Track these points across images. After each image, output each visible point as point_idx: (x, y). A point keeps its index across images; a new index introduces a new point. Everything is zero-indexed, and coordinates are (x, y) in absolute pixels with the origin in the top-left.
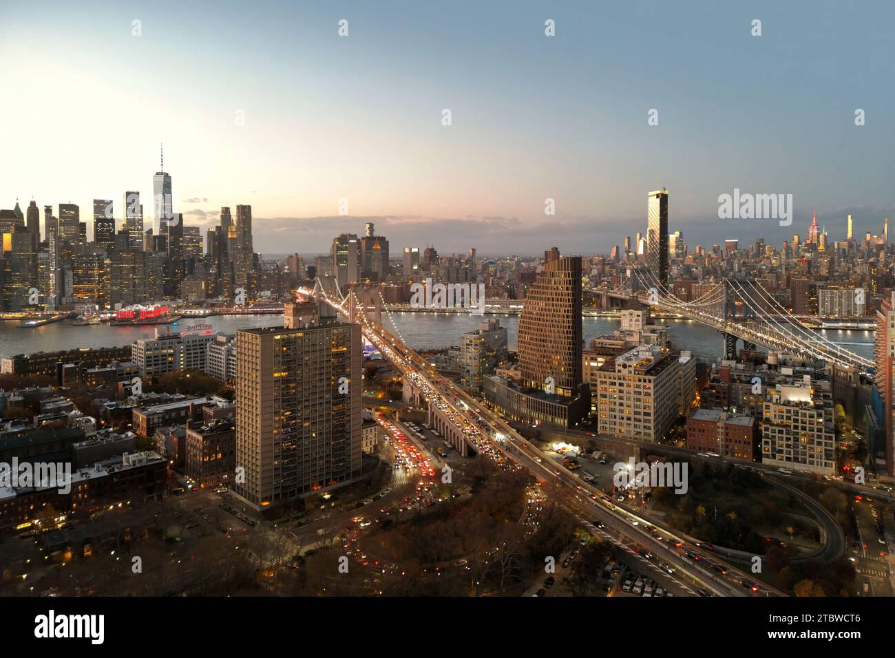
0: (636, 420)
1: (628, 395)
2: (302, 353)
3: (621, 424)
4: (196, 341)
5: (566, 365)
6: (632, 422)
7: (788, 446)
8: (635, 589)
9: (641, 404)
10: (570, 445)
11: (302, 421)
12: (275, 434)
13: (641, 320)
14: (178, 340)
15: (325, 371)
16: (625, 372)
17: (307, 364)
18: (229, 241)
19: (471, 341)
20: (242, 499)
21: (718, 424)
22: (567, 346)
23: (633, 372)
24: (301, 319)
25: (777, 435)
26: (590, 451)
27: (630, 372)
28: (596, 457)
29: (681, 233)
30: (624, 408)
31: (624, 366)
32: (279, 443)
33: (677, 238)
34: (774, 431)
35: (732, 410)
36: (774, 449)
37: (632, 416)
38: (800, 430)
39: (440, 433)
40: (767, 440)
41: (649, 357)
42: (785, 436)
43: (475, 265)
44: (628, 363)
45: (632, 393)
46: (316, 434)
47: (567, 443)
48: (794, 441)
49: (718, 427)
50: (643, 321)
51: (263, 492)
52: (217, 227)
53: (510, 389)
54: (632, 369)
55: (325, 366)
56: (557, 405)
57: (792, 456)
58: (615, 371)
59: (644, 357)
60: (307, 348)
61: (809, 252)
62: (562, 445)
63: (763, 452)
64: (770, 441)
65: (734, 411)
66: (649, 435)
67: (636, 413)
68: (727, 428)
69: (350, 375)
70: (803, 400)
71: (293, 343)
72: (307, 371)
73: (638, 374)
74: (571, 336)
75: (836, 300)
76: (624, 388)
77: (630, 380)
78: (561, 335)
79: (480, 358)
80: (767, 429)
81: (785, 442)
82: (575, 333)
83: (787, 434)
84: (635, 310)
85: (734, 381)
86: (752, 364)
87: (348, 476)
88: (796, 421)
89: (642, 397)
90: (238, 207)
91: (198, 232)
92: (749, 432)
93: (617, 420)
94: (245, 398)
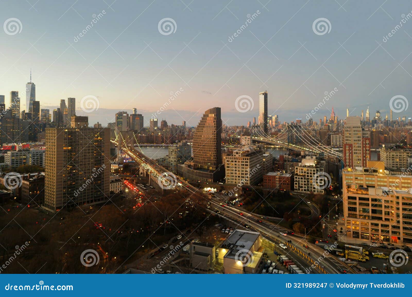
0: (242, 177)
1: (239, 166)
2: (79, 139)
3: (236, 179)
4: (38, 152)
5: (213, 156)
6: (240, 178)
7: (305, 184)
8: (226, 231)
9: (244, 170)
10: (213, 188)
11: (78, 171)
12: (64, 177)
13: (250, 140)
14: (28, 152)
15: (91, 148)
16: (237, 156)
17: (81, 144)
18: (64, 115)
19: (173, 150)
20: (47, 209)
21: (276, 177)
22: (214, 147)
23: (241, 156)
24: (79, 123)
25: (300, 180)
26: (221, 191)
27: (239, 156)
28: (223, 193)
29: (277, 116)
30: (237, 172)
31: (237, 153)
32: (66, 181)
33: (275, 118)
34: (299, 179)
35: (283, 172)
36: (299, 186)
37: (240, 175)
38: (309, 177)
39: (154, 187)
40: (296, 182)
41: (249, 150)
42: (303, 180)
43: (186, 129)
44: (239, 152)
45: (240, 165)
46: (86, 178)
47: (211, 188)
48: (307, 182)
49: (276, 178)
50: (251, 141)
51: (57, 204)
52: (58, 109)
53: (189, 169)
54: (240, 154)
55: (91, 146)
56: (209, 173)
57: (306, 189)
58: (233, 156)
59: (246, 150)
60: (81, 137)
61: (331, 124)
62: (209, 189)
63: (295, 188)
64: (297, 183)
65: (284, 172)
66: (248, 183)
67: (242, 174)
68: (280, 178)
69: (104, 151)
70: (311, 165)
71: (74, 133)
72: (81, 148)
73: (243, 156)
74: (216, 143)
75: (338, 139)
76: (237, 163)
77: (239, 159)
78: (211, 142)
79: (177, 158)
80: (296, 178)
81: (303, 183)
82: (217, 141)
83: (304, 179)
84: (247, 136)
85: (286, 161)
86: (295, 156)
87: (102, 199)
88: (308, 173)
89: (245, 166)
90: (69, 99)
91: (49, 111)
92: (289, 179)
93: (234, 178)
94: (49, 160)
